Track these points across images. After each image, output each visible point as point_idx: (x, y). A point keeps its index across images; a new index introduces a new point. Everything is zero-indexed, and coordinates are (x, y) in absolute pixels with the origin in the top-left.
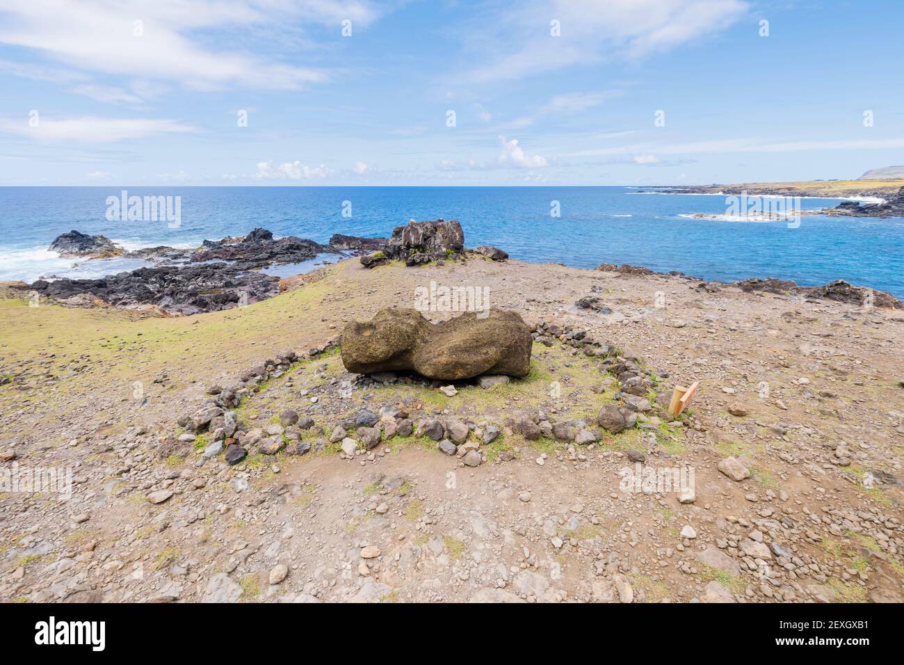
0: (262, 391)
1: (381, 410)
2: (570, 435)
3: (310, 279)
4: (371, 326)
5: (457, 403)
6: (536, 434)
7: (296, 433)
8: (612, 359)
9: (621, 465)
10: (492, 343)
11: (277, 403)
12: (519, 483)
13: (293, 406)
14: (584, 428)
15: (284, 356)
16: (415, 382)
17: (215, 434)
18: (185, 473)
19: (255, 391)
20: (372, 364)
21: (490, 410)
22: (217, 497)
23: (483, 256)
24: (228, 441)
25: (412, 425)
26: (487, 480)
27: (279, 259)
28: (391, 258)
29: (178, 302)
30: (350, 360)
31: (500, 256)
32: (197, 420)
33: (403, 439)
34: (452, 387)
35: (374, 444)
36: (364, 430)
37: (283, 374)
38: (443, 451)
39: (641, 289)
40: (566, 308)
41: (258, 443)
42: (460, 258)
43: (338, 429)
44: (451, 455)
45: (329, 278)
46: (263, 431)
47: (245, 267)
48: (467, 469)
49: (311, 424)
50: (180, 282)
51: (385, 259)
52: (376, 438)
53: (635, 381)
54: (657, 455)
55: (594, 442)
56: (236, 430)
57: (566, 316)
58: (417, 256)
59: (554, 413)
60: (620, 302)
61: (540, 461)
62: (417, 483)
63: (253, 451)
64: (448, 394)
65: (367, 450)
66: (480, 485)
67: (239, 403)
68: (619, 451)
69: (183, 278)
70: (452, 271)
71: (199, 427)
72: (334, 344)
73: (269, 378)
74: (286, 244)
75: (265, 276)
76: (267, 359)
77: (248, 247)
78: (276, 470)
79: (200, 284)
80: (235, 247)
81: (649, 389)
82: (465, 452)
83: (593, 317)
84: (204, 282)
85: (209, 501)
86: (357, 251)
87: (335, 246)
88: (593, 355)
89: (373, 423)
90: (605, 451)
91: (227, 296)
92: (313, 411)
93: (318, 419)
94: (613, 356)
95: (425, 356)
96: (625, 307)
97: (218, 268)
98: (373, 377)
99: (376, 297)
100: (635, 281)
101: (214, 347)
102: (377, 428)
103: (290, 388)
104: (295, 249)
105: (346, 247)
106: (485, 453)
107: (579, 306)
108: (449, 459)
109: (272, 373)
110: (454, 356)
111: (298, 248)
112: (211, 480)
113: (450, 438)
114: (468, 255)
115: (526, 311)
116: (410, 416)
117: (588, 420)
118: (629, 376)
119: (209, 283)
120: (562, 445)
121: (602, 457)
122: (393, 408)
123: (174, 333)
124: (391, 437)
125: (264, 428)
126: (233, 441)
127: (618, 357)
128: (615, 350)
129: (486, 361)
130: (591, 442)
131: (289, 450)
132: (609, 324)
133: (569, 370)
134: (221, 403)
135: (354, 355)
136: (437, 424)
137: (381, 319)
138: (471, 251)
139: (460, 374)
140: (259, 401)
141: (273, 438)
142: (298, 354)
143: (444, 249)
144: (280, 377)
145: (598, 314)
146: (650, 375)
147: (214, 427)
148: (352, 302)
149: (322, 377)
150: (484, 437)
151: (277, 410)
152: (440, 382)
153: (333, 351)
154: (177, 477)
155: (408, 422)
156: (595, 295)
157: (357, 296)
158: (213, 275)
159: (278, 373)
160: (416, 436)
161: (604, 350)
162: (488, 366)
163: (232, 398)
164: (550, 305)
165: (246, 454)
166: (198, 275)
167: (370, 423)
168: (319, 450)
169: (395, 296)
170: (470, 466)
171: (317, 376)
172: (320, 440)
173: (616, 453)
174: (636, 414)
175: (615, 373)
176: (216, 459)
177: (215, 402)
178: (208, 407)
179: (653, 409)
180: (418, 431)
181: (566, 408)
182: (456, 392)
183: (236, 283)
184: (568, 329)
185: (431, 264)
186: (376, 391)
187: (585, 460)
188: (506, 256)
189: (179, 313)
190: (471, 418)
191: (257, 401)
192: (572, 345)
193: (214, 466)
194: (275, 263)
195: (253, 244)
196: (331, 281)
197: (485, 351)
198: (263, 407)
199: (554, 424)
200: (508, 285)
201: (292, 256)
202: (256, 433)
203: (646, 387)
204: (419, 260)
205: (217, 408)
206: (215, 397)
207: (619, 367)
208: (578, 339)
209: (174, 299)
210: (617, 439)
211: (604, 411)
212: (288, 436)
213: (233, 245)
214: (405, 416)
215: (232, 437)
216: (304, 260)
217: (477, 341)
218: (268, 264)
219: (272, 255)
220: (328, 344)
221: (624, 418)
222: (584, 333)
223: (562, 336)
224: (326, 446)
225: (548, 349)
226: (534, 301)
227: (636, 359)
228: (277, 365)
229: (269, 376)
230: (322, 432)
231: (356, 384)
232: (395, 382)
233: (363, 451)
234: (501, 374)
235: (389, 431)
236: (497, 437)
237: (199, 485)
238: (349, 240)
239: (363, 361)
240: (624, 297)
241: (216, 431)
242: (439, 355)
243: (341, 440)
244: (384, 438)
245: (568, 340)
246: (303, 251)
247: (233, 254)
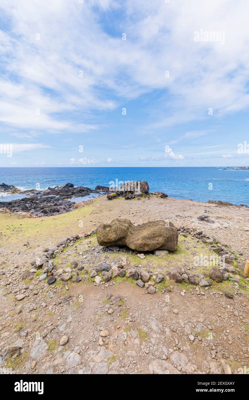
0: (64, 251)
1: (112, 264)
2: (197, 282)
3: (87, 204)
4: (110, 226)
5: (145, 262)
6: (180, 280)
7: (77, 272)
8: (215, 245)
9: (222, 299)
10: (160, 236)
11: (70, 257)
12: (173, 304)
13: (76, 259)
14: (203, 278)
15: (74, 237)
16: (127, 251)
17: (44, 270)
18: (31, 287)
19: (62, 252)
20: (109, 242)
21: (160, 266)
22: (42, 299)
23: (157, 196)
24: (49, 274)
25: (125, 272)
26: (158, 301)
27: (75, 195)
28: (119, 196)
29: (36, 211)
30: (100, 240)
31: (164, 196)
32: (38, 263)
33: (121, 278)
34: (143, 254)
35: (109, 280)
36: (104, 273)
37: (73, 244)
38: (138, 285)
39: (227, 212)
40: (193, 220)
41: (61, 276)
42: (147, 197)
43: (94, 272)
44: (142, 287)
45: (94, 204)
46: (63, 270)
47: (62, 198)
48: (149, 295)
49: (83, 268)
50: (38, 203)
51: (117, 196)
52: (110, 277)
53: (227, 256)
54: (240, 295)
55: (208, 286)
56: (53, 269)
57: (193, 223)
58: (129, 195)
59: (189, 270)
60: (218, 218)
61: (182, 293)
62: (126, 300)
63: (59, 279)
64: (141, 258)
65: (105, 282)
66: (155, 304)
67: (55, 256)
68: (221, 291)
69: (39, 202)
70: (144, 202)
71: (38, 267)
72: (94, 232)
73: (67, 246)
74: (79, 189)
75: (70, 202)
76: (68, 238)
77: (64, 190)
78: (67, 289)
79: (45, 204)
80: (60, 190)
81: (234, 261)
82: (148, 286)
83: (206, 225)
84: (47, 203)
85: (39, 301)
86: (105, 192)
87: (97, 190)
88: (206, 243)
89: (108, 269)
90: (214, 291)
91: (55, 209)
92: (84, 262)
93: (86, 266)
94: (216, 243)
95: (131, 240)
96: (221, 221)
97: (52, 198)
98: (110, 248)
99: (112, 212)
100: (224, 208)
101: (48, 231)
102: (110, 272)
103: (75, 251)
104: (82, 191)
105: (102, 191)
106: (157, 287)
107: (199, 219)
108: (141, 289)
109: (69, 244)
110: (144, 241)
111: (83, 191)
112: (41, 291)
113: (141, 279)
114: (151, 195)
115: (176, 221)
116: (124, 267)
117: (205, 275)
118: (223, 254)
119: (49, 204)
120: (193, 286)
121: (212, 294)
122: (117, 263)
123: (33, 224)
124: (116, 277)
125: (64, 269)
126: (51, 274)
127: (218, 244)
128: (217, 241)
129: (158, 244)
130: (207, 286)
131: (73, 280)
132: (213, 228)
133: (195, 249)
134: (48, 256)
135: (102, 238)
136: (136, 272)
137: (114, 223)
138: (152, 194)
139: (146, 249)
140: (63, 256)
141: (67, 274)
142: (80, 236)
143: (141, 193)
144: (72, 246)
145: (208, 223)
146: (234, 254)
147: (44, 267)
148: (102, 214)
149: (89, 247)
150: (157, 280)
151: (70, 261)
152: (137, 252)
153: (94, 235)
154: (28, 289)
155: (123, 270)
156: (206, 215)
157: (105, 212)
158: (50, 201)
159: (71, 244)
160: (127, 277)
161: (211, 240)
162: (158, 246)
163: (52, 254)
164: (186, 218)
165: (56, 280)
166: (45, 201)
167: (107, 270)
168: (85, 280)
169: (120, 212)
170: (150, 293)
171: (87, 246)
172: (86, 276)
173: (219, 292)
174: (228, 273)
175: (217, 252)
176: (43, 282)
177: (46, 256)
178: (43, 258)
179: (236, 271)
180: (128, 275)
181: (194, 268)
182: (144, 257)
183: (59, 204)
184: (194, 230)
185: (135, 199)
186: (111, 255)
187: (204, 295)
188: (167, 196)
189: (36, 216)
190: (151, 270)
191: (62, 256)
192: (197, 237)
193: (43, 285)
194: (74, 197)
195: (66, 189)
196: (95, 205)
197: (157, 239)
198: (64, 259)
199: (189, 275)
200: (168, 208)
201: (81, 194)
202: (60, 271)
203: (232, 260)
204: (130, 197)
205: (46, 258)
206: (46, 253)
207: (219, 249)
208: (199, 235)
209: (35, 210)
210: (220, 285)
211: (212, 271)
212: (73, 273)
213: (59, 189)
214: (122, 267)
215: (51, 272)
216: (85, 195)
217: (154, 235)
218: (71, 197)
219: (73, 194)
220: (92, 232)
221: (222, 275)
222: (202, 232)
223: (192, 233)
224: (88, 279)
225: (185, 239)
226: (179, 216)
227: (227, 246)
228: (71, 240)
229: (67, 245)
230: (87, 273)
231: (102, 251)
232: (119, 251)
233: (104, 282)
234: (165, 250)
235: (115, 274)
236: (162, 280)
237: (36, 293)
238: (103, 188)
239: (106, 241)
240: (220, 216)
241: (45, 269)
242: (137, 240)
243: (95, 277)
244: (113, 277)
245: (195, 235)
246: (85, 192)
247: (58, 193)
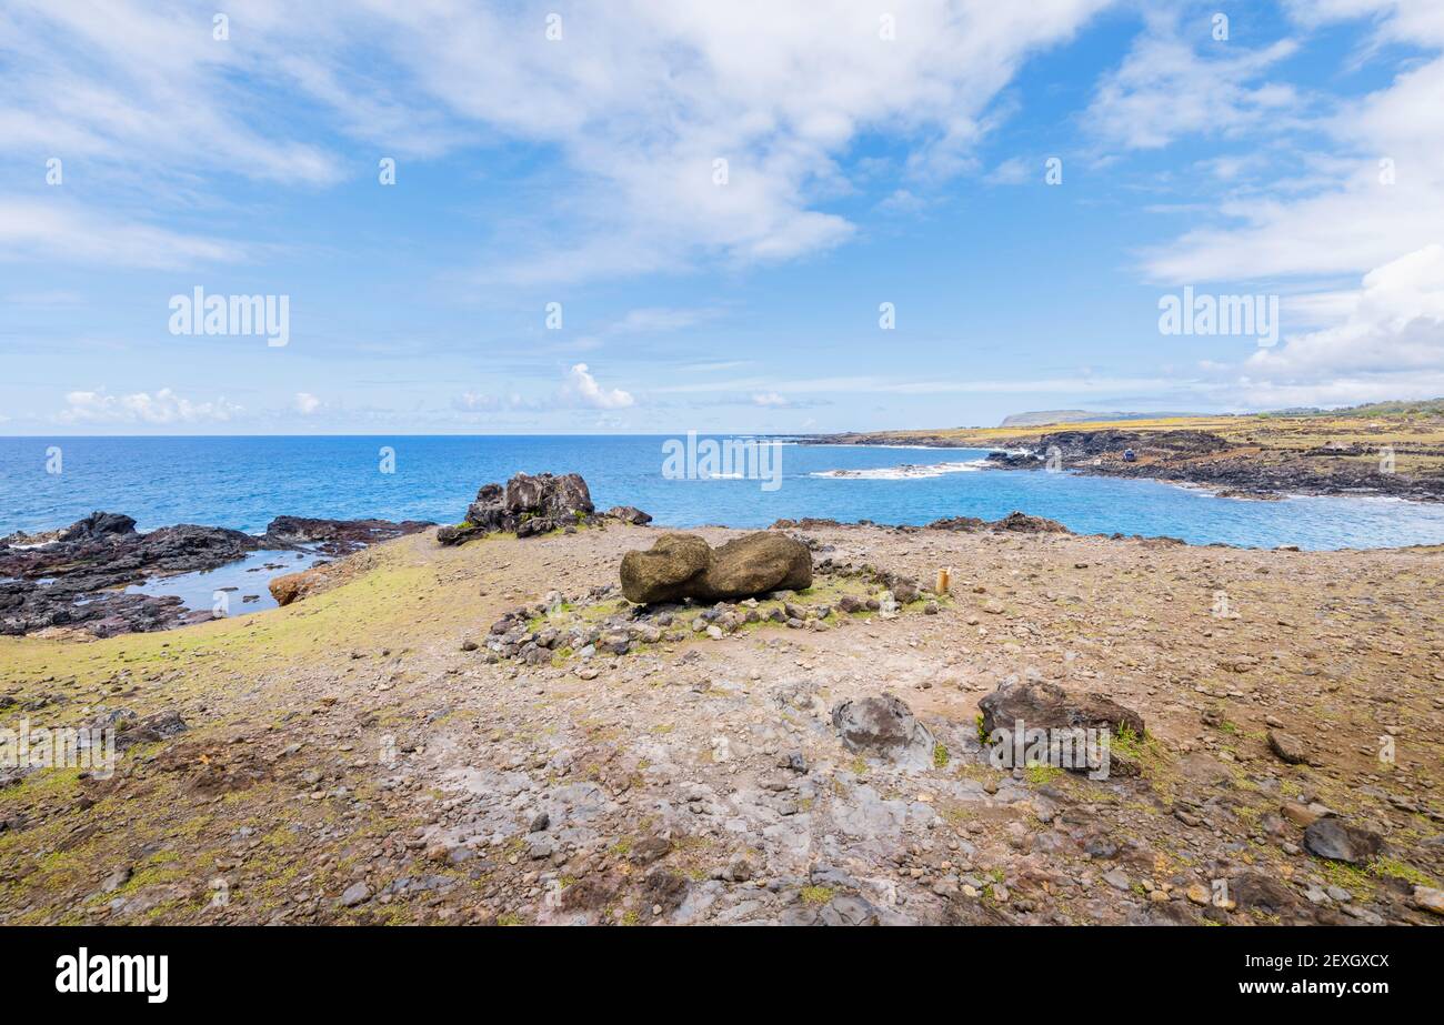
27: (165, 566)
47: (87, 586)
74: (174, 538)
75: (143, 598)
77: (76, 549)
86: (327, 542)
87: (281, 537)
104: (197, 546)
105: (305, 538)
111: (205, 543)
183: (81, 614)
194: (158, 573)
195: (89, 543)
201: (193, 560)
213: (34, 547)
216: (222, 564)
218: (142, 576)
219: (148, 559)
238: (309, 525)
246: (217, 549)
247: (41, 565)
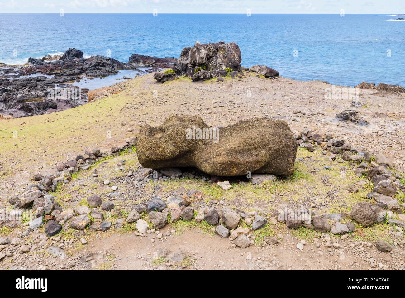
0: (74, 179)
1: (168, 199)
2: (327, 226)
3: (113, 91)
4: (161, 130)
5: (231, 195)
6: (297, 224)
7: (100, 214)
8: (366, 164)
9: (370, 253)
10: (262, 147)
11: (85, 189)
12: (281, 263)
13: (98, 192)
14: (339, 220)
15: (91, 152)
16: (196, 177)
17: (37, 211)
18: (14, 241)
19: (68, 180)
20: (161, 161)
21: (258, 203)
22: (39, 260)
23: (256, 74)
24: (47, 217)
25: (193, 212)
26: (254, 259)
27: (88, 74)
28: (179, 75)
29: (10, 107)
30: (144, 157)
31: (272, 74)
32: (23, 200)
33: (186, 223)
34: (227, 182)
35: (162, 226)
36: (153, 214)
37: (90, 167)
38: (218, 234)
39: (396, 105)
40: (328, 119)
41: (70, 220)
42: (237, 75)
43: (134, 212)
44: (224, 238)
45: (128, 91)
46: (74, 211)
47: (61, 80)
48: (238, 249)
49: (111, 207)
50: (11, 91)
51: (174, 75)
52: (164, 221)
53: (386, 183)
54: (403, 247)
55: (347, 233)
56: (53, 209)
57: (327, 126)
58: (201, 72)
59: (314, 207)
60: (376, 116)
61: (300, 246)
62: (196, 258)
63: (66, 226)
64: (224, 188)
65: (156, 230)
66: (248, 263)
67: (56, 188)
68: (369, 241)
69: (13, 88)
70: (231, 86)
71: (25, 206)
72: (131, 144)
73: (79, 169)
74: (94, 62)
76: (78, 155)
77: (64, 63)
78: (84, 242)
79: (26, 93)
80: (54, 64)
81: (398, 191)
82: (237, 235)
83: (351, 128)
84: (29, 91)
85: (33, 263)
86: (151, 68)
87: (133, 64)
88: (350, 160)
89: (161, 208)
90: (356, 241)
91: (47, 104)
92: (114, 197)
93: (118, 204)
94: (368, 161)
95: (205, 156)
96: (381, 120)
97: (40, 80)
98: (162, 172)
99: (166, 107)
100: (391, 98)
101: (37, 143)
102: (165, 212)
103: (95, 178)
104: (101, 66)
105: (143, 65)
106: (253, 237)
107: (340, 118)
108: (223, 240)
109: (82, 165)
110: (230, 157)
111: (104, 65)
112: (34, 247)
113: (224, 224)
114: (245, 73)
115: (293, 122)
116: (192, 204)
117: (343, 215)
118: (381, 179)
119: (33, 93)
120: (320, 234)
121: (353, 245)
122: (178, 197)
123: (6, 131)
124: (176, 220)
125: (75, 208)
126: (51, 217)
127: (372, 163)
128: (370, 157)
129: (257, 162)
130: (345, 233)
131: (94, 227)
132: (365, 134)
133: (328, 172)
134: (42, 187)
135: (147, 153)
136: (214, 212)
137: (169, 124)
138: (247, 70)
139: (234, 172)
140: (71, 187)
141: (82, 216)
142: (102, 151)
143: (224, 68)
144: (88, 169)
145: (356, 126)
146: (400, 179)
147: (36, 206)
148: (146, 110)
149: (121, 170)
150: (253, 224)
151: (85, 195)
152: (217, 178)
153: (130, 150)
154: (8, 243)
155: (189, 209)
156: (354, 109)
157: (150, 106)
158: (36, 86)
159: (87, 166)
160: (196, 221)
161: (360, 156)
162: (258, 166)
163: (50, 184)
164: (314, 117)
165: (61, 228)
166: (24, 86)
167: (159, 209)
168: (118, 228)
169: (182, 106)
170: (240, 247)
171: (117, 169)
172: (119, 220)
173: (366, 243)
174: (385, 211)
175: (369, 175)
176: (37, 231)
177: (37, 186)
178: (31, 190)
179: (401, 208)
180: (198, 217)
181: (324, 204)
182: (230, 186)
184: (329, 138)
185: (212, 80)
186: (165, 183)
187: (339, 247)
188: (277, 74)
189: (10, 116)
190: (242, 208)
191: (70, 187)
192: (332, 151)
193: (36, 236)
194: (85, 77)
195: (68, 62)
196: (129, 93)
197: (256, 153)
198: (74, 192)
199: (313, 216)
200: (278, 98)
201: (98, 72)
202: (68, 212)
203: (396, 189)
204: (202, 77)
205: (39, 191)
206: (37, 183)
207: (372, 170)
208: (337, 146)
209: (6, 105)
210: (368, 231)
211: (357, 207)
212: (94, 215)
213: (52, 62)
214: (188, 205)
215: (50, 214)
216: (109, 75)
217: (250, 145)
218: (79, 78)
219: (83, 71)
220: (126, 144)
221: (375, 214)
222: (343, 141)
223: (324, 143)
224: (124, 225)
225: (310, 154)
226: (300, 113)
227: (388, 165)
228: (86, 159)
229: (79, 168)
230: (120, 214)
231: (149, 177)
232: (180, 177)
233: (153, 231)
234: (269, 173)
235: (174, 216)
236: (263, 225)
237: (25, 250)
238: (145, 59)
239: (155, 158)
240: (380, 112)
241: (38, 209)
242: (217, 155)
243: (135, 221)
244: (171, 221)
245: (329, 146)
246: (108, 68)
247: (52, 70)
